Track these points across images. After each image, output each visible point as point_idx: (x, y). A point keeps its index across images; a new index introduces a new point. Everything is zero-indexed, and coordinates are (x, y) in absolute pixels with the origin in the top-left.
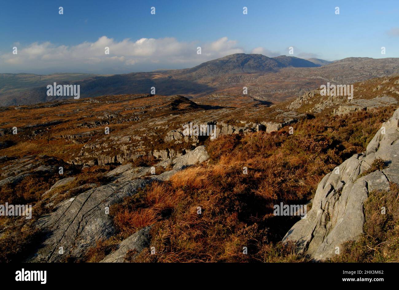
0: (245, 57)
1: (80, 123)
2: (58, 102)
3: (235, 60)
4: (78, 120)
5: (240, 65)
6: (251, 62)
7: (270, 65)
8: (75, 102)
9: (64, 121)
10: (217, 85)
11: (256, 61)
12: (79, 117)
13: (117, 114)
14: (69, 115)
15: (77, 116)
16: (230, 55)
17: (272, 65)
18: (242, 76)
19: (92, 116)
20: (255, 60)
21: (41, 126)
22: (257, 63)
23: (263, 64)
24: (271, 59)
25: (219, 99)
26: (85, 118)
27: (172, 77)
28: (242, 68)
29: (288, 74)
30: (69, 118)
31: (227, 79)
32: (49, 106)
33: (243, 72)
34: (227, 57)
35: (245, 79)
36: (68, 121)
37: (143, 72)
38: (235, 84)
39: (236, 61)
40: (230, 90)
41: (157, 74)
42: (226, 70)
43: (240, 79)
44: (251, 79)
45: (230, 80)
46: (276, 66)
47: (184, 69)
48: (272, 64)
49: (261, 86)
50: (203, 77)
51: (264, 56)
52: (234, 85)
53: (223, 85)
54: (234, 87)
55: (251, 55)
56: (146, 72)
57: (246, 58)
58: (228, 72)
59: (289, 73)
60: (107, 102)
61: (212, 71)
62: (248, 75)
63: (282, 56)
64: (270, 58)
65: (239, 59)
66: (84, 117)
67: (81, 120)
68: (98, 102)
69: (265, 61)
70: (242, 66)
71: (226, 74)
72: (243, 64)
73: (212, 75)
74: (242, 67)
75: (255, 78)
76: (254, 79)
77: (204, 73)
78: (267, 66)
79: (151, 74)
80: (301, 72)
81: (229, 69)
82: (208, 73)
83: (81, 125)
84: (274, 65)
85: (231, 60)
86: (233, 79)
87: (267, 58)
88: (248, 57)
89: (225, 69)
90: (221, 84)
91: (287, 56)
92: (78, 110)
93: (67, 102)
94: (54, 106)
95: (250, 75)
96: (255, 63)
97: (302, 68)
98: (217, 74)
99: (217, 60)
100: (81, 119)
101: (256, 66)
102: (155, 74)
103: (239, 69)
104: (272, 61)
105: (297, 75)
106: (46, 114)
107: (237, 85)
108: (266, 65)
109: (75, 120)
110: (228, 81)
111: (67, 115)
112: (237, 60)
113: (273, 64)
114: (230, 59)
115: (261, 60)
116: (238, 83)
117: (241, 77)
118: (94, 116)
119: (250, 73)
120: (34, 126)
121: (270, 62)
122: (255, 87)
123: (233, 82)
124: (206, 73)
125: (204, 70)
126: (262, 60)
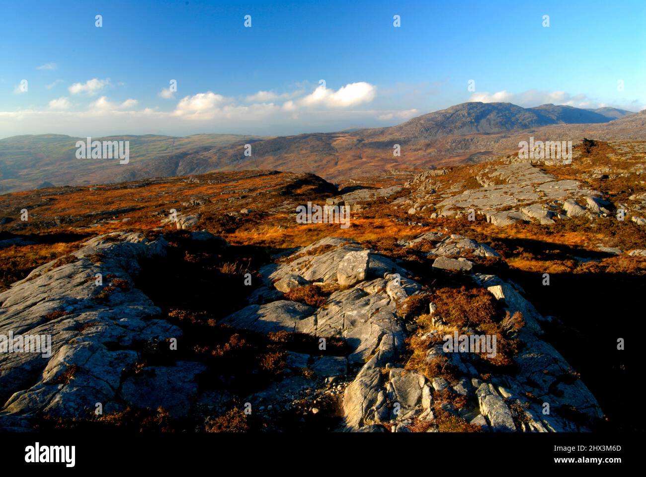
0: (481, 108)
1: (156, 211)
2: (148, 180)
3: (465, 112)
4: (156, 207)
5: (473, 120)
6: (492, 116)
7: (523, 120)
8: (169, 181)
9: (138, 207)
10: (433, 153)
11: (500, 114)
12: (161, 202)
13: (206, 200)
14: (150, 200)
15: (158, 201)
16: (458, 106)
17: (528, 120)
18: (473, 138)
19: (176, 202)
20: (498, 113)
21: (106, 213)
22: (502, 117)
23: (513, 119)
24: (527, 110)
25: (395, 177)
26: (166, 204)
27: (363, 140)
28: (477, 126)
29: (547, 136)
30: (147, 204)
31: (449, 144)
32: (133, 187)
33: (477, 132)
34: (452, 108)
35: (479, 143)
36: (143, 208)
37: (321, 132)
38: (461, 151)
39: (466, 115)
40: (450, 162)
41: (341, 135)
42: (450, 128)
43: (470, 144)
44: (488, 143)
45: (454, 144)
46: (534, 121)
47: (384, 128)
48: (528, 118)
49: (498, 155)
50: (411, 140)
51: (514, 106)
52: (460, 153)
53: (443, 153)
54: (458, 156)
55: (493, 105)
56: (324, 133)
57: (483, 109)
58: (452, 132)
59: (549, 133)
60: (209, 181)
61: (427, 131)
62: (484, 137)
63: (547, 105)
64: (524, 109)
65: (471, 111)
66: (166, 202)
67: (161, 207)
68: (198, 182)
69: (516, 114)
70: (476, 122)
71: (449, 135)
72: (478, 119)
73: (426, 138)
74: (475, 124)
75: (495, 142)
76: (492, 143)
77: (413, 134)
78: (519, 121)
79: (333, 135)
80: (567, 133)
81: (455, 127)
82: (419, 134)
83: (157, 213)
84: (532, 121)
85: (458, 113)
86: (459, 144)
87: (519, 109)
88: (486, 107)
89: (447, 127)
90: (440, 151)
91: (554, 104)
92: (164, 193)
93: (159, 182)
94: (140, 187)
95: (487, 136)
96: (498, 117)
97: (578, 125)
98: (435, 136)
99: (437, 113)
100: (160, 205)
101: (500, 122)
102: (338, 135)
103: (472, 128)
104: (527, 115)
105: (561, 137)
106: (122, 198)
107: (464, 152)
108: (517, 120)
109: (152, 206)
110: (450, 146)
111: (146, 200)
112: (469, 114)
113: (530, 119)
114: (457, 111)
115: (509, 113)
116: (467, 149)
117: (472, 140)
118: (179, 201)
119: (488, 134)
120: (97, 214)
121: (524, 115)
122: (487, 157)
123: (459, 149)
124: (417, 134)
125: (414, 129)
126: (511, 113)
